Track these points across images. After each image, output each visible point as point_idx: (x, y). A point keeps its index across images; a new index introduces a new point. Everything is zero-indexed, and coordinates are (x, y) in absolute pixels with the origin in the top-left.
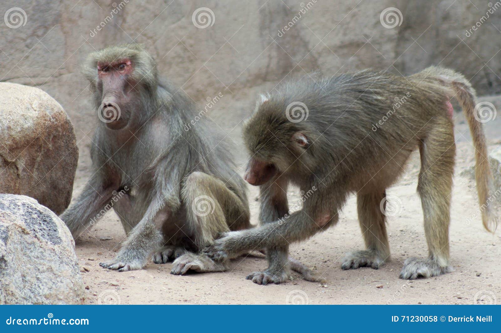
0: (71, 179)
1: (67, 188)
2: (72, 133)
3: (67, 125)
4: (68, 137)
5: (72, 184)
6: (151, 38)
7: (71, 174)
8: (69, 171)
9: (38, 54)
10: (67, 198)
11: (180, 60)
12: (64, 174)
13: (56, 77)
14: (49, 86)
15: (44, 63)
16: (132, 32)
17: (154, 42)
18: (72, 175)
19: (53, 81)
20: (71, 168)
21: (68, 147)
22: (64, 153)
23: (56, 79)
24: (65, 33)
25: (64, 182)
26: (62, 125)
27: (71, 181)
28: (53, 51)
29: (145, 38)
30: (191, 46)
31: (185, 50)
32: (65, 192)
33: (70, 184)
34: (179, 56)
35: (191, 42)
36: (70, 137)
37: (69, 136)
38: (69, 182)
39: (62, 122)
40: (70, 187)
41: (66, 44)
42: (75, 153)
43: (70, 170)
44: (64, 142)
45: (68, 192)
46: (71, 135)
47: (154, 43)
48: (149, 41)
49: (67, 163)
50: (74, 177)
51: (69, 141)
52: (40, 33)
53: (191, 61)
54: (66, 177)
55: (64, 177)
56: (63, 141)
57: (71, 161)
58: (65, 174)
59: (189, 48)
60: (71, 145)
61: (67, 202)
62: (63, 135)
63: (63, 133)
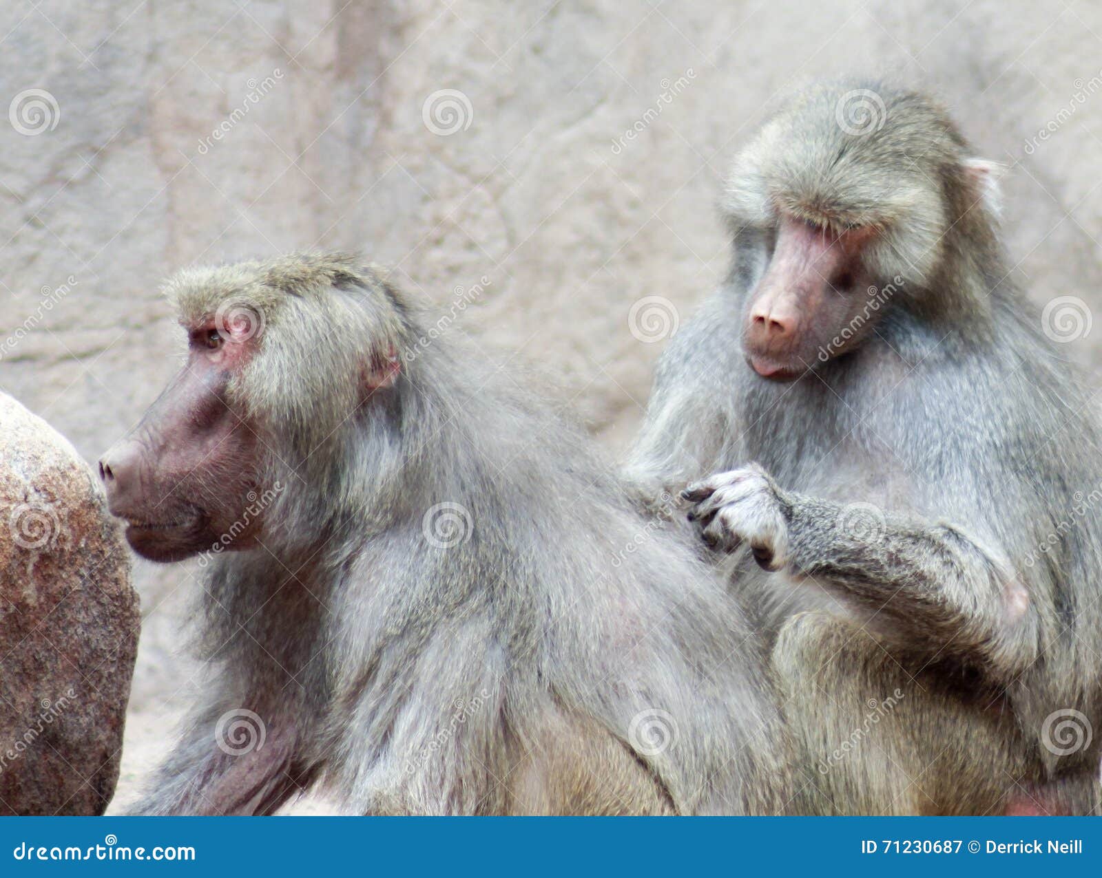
0: (111, 709)
1: (99, 742)
2: (111, 543)
3: (93, 515)
4: (96, 556)
5: (118, 727)
6: (486, 180)
7: (114, 690)
8: (104, 681)
9: (72, 248)
10: (102, 779)
11: (594, 256)
12: (85, 691)
13: (139, 328)
14: (114, 360)
15: (94, 280)
16: (416, 160)
17: (497, 195)
18: (118, 694)
19: (128, 344)
20: (112, 670)
21: (98, 592)
22: (83, 613)
23: (138, 336)
24: (167, 170)
25: (87, 719)
26: (72, 515)
27: (113, 715)
28: (127, 236)
29: (462, 181)
30: (634, 204)
31: (612, 219)
32: (90, 757)
33: (108, 727)
34: (589, 242)
35: (634, 190)
36: (107, 555)
37: (102, 552)
38: (107, 718)
39: (75, 505)
40: (110, 739)
41: (170, 209)
42: (127, 614)
43: (110, 674)
44: (82, 577)
45: (105, 756)
46: (108, 551)
47: (496, 197)
48: (479, 190)
49: (94, 651)
50: (124, 702)
51: (100, 571)
52: (76, 171)
53: (633, 259)
54: (92, 701)
55: (84, 704)
56: (77, 573)
57: (112, 644)
58: (91, 690)
59: (627, 214)
60: (109, 588)
61: (100, 791)
62: (79, 551)
63: (77, 543)
